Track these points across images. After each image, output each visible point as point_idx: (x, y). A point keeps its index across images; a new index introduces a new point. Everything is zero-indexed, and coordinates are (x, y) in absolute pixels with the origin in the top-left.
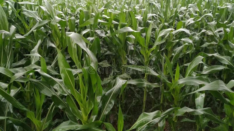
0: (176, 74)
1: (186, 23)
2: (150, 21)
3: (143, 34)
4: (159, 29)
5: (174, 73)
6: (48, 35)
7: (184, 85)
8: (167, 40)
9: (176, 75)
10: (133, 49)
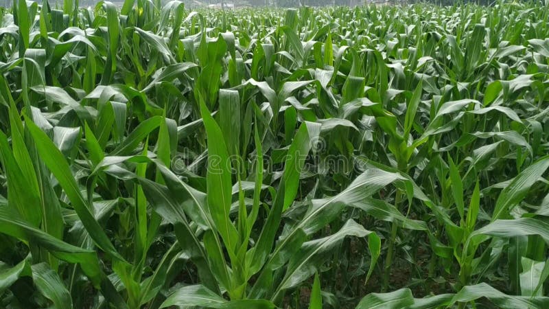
0: (470, 208)
1: (511, 87)
2: (419, 75)
3: (400, 105)
4: (441, 96)
5: (467, 205)
6: (183, 93)
7: (488, 238)
8: (459, 123)
9: (469, 211)
10: (371, 139)
